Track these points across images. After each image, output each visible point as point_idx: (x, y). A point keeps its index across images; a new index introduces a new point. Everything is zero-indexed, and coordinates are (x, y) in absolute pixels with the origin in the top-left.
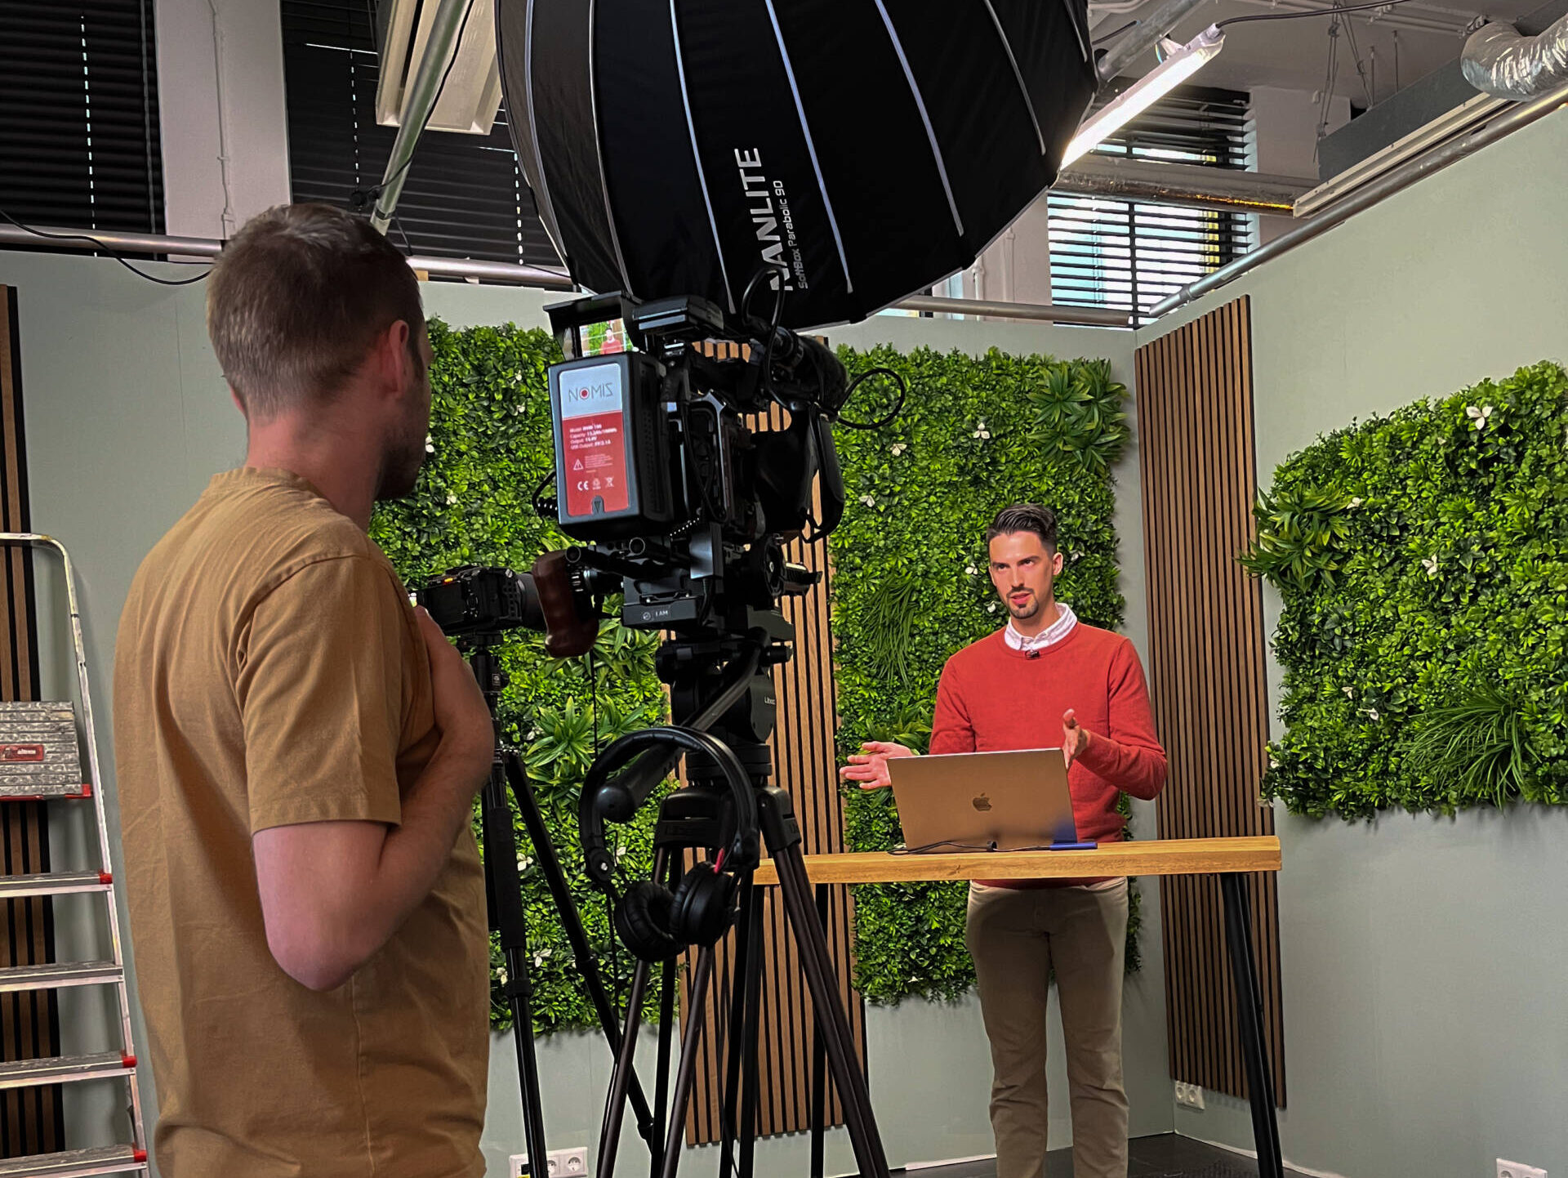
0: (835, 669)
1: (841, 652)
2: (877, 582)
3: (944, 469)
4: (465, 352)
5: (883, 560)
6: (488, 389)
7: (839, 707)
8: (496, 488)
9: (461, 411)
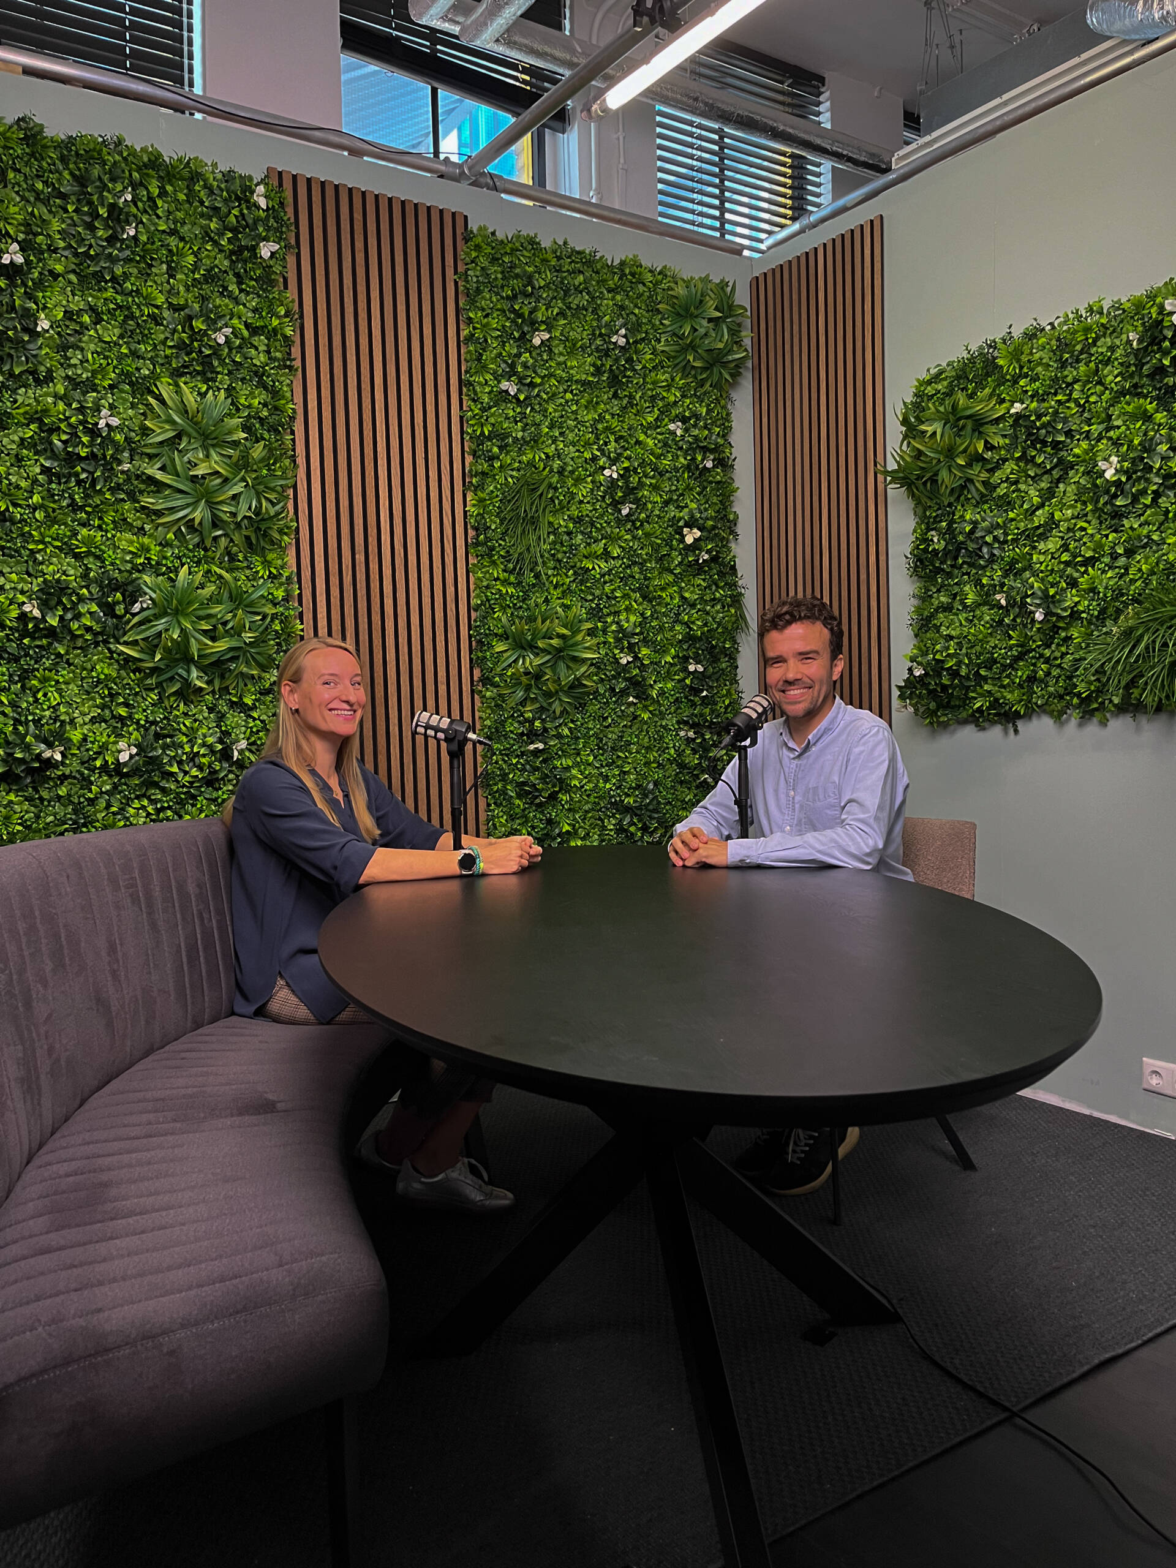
0: (471, 561)
1: (477, 544)
2: (514, 473)
3: (581, 367)
4: (63, 159)
5: (520, 452)
6: (90, 203)
7: (474, 602)
8: (98, 321)
9: (56, 225)
